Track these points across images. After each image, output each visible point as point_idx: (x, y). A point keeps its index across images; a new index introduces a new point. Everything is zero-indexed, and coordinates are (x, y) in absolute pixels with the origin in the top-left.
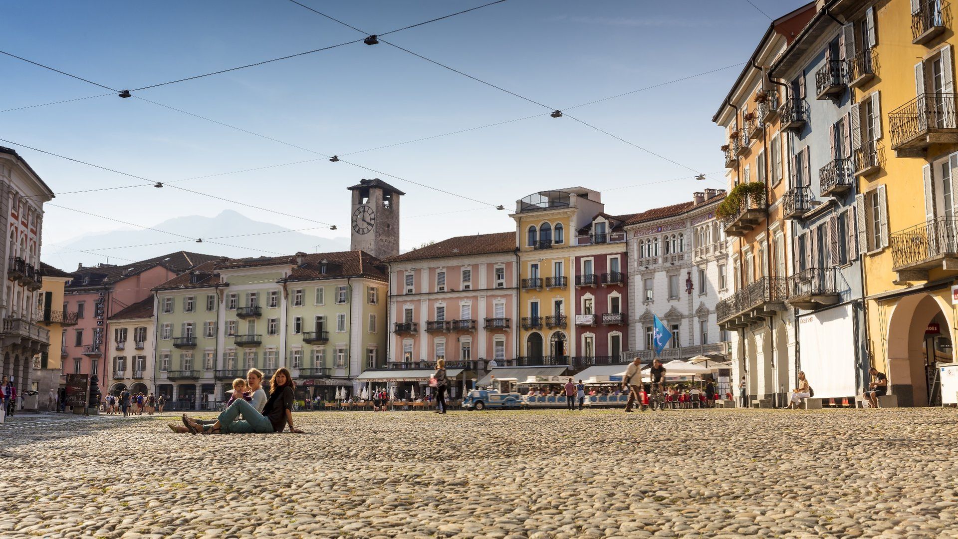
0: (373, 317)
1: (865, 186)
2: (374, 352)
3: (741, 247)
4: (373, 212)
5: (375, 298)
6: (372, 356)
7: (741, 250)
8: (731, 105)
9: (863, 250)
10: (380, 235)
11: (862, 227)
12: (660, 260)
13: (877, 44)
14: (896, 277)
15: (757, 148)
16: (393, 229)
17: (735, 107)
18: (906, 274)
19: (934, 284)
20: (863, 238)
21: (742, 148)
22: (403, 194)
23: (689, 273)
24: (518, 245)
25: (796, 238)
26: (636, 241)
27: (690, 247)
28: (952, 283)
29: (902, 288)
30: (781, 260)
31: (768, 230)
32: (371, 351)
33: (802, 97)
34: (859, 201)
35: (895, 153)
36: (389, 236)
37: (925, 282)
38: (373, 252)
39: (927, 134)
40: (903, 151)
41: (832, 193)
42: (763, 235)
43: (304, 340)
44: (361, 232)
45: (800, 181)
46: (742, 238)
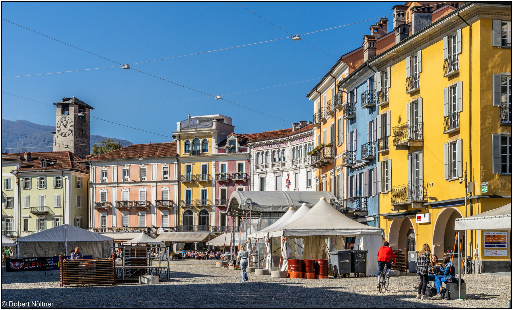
0: (79, 197)
1: (382, 159)
2: (80, 220)
3: (320, 175)
4: (72, 121)
5: (80, 184)
6: (78, 223)
7: (320, 176)
8: (317, 92)
9: (380, 190)
10: (77, 137)
11: (380, 179)
12: (270, 166)
13: (390, 87)
14: (393, 207)
15: (331, 121)
16: (86, 133)
17: (319, 93)
18: (397, 207)
19: (409, 213)
20: (380, 184)
21: (323, 119)
22: (92, 108)
23: (288, 175)
24: (178, 152)
25: (349, 177)
26: (255, 153)
27: (289, 159)
28: (417, 213)
29: (396, 213)
30: (341, 187)
31: (335, 169)
32: (78, 220)
33: (355, 102)
34: (379, 165)
35: (395, 147)
36: (83, 138)
37: (406, 211)
38: (72, 149)
39: (409, 142)
40: (398, 147)
41: (367, 159)
42: (332, 171)
43: (31, 212)
44: (63, 135)
45: (351, 147)
46: (321, 169)
